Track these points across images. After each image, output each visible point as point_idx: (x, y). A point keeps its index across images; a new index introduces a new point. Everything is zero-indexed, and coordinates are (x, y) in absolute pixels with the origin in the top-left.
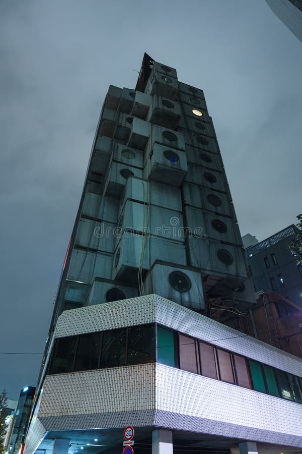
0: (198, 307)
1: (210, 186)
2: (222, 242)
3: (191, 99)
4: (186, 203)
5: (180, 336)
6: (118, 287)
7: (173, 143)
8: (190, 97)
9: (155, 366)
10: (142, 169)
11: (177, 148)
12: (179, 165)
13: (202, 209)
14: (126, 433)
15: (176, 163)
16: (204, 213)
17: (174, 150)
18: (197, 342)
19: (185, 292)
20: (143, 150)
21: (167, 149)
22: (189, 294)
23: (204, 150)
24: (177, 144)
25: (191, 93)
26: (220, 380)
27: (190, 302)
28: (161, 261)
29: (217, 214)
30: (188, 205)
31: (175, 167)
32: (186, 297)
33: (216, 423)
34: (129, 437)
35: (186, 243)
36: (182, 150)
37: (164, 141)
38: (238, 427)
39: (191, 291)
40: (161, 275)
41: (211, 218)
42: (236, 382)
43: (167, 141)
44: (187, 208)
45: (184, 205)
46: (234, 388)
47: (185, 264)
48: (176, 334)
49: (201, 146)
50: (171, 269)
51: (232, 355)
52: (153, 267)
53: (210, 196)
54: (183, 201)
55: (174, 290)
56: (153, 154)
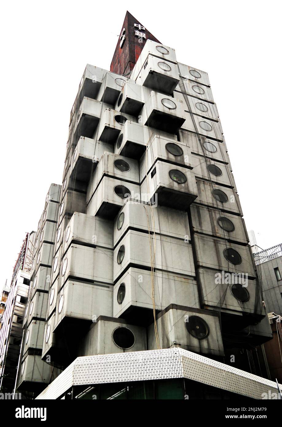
0: (217, 353)
1: (220, 207)
4: (195, 230)
6: (125, 326)
7: (179, 158)
10: (139, 184)
11: (183, 166)
12: (187, 188)
13: (213, 236)
15: (183, 185)
16: (216, 243)
17: (180, 168)
19: (203, 339)
21: (174, 167)
22: (207, 340)
23: (212, 159)
24: (183, 159)
27: (209, 348)
28: (176, 305)
29: (230, 241)
30: (197, 232)
31: (183, 190)
32: (205, 344)
35: (197, 278)
36: (189, 167)
37: (168, 157)
39: (209, 337)
41: (223, 247)
43: (172, 157)
44: (196, 236)
45: (192, 232)
47: (197, 306)
49: (209, 154)
50: (188, 314)
52: (167, 310)
53: (222, 219)
54: (191, 228)
55: (192, 337)
56: (155, 172)
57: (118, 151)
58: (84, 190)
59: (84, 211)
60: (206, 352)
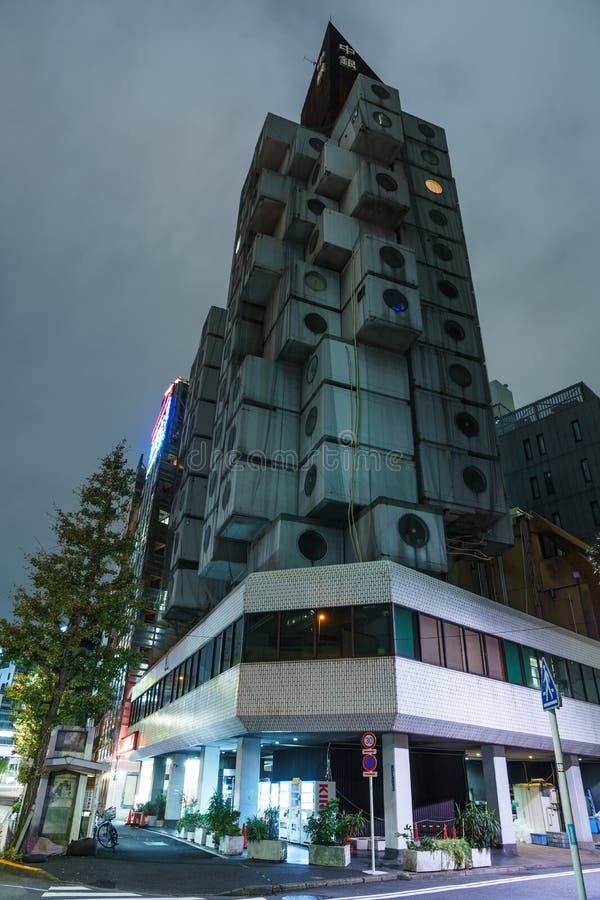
0: (438, 569)
1: (454, 349)
2: (471, 454)
3: (422, 153)
4: (417, 383)
5: (421, 617)
6: (314, 528)
7: (398, 271)
8: (423, 149)
9: (394, 661)
10: (340, 312)
11: (404, 283)
12: (408, 318)
13: (441, 393)
14: (366, 741)
15: (403, 314)
16: (444, 402)
17: (400, 288)
18: (441, 622)
19: (420, 547)
20: (340, 271)
21: (390, 285)
22: (426, 549)
23: (446, 272)
24: (404, 271)
25: (423, 138)
26: (468, 672)
27: (428, 562)
28: (387, 499)
29: (464, 402)
30: (419, 387)
31: (402, 322)
32: (422, 554)
33: (461, 726)
34: (369, 745)
35: (416, 457)
36: (413, 286)
37: (383, 270)
38: (488, 730)
39: (429, 545)
40: (386, 520)
41: (456, 408)
42: (486, 674)
43: (388, 270)
44: (417, 392)
45: (413, 387)
46: (485, 681)
47: (415, 501)
48: (415, 615)
49: (441, 263)
50: (400, 512)
51: (482, 636)
52: (373, 505)
53: (454, 367)
54: (411, 380)
55: (405, 544)
56: (364, 294)
57: (311, 257)
58: (260, 319)
59: (260, 354)
60: (424, 566)
